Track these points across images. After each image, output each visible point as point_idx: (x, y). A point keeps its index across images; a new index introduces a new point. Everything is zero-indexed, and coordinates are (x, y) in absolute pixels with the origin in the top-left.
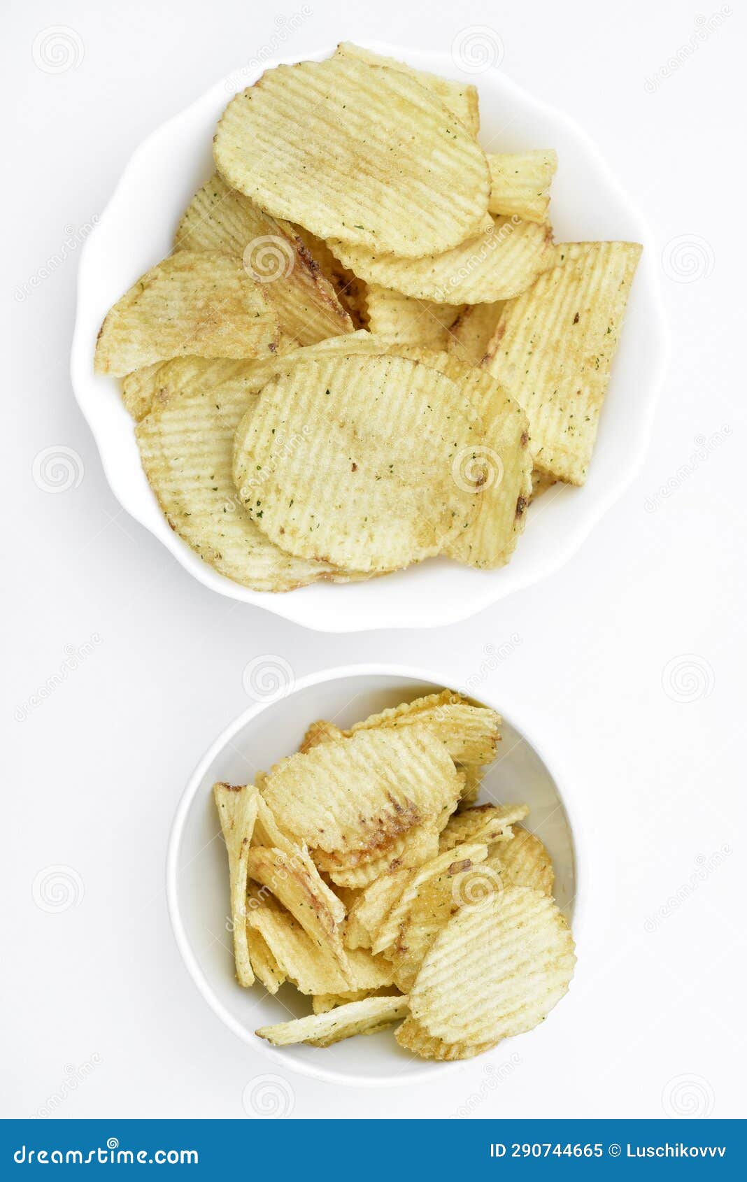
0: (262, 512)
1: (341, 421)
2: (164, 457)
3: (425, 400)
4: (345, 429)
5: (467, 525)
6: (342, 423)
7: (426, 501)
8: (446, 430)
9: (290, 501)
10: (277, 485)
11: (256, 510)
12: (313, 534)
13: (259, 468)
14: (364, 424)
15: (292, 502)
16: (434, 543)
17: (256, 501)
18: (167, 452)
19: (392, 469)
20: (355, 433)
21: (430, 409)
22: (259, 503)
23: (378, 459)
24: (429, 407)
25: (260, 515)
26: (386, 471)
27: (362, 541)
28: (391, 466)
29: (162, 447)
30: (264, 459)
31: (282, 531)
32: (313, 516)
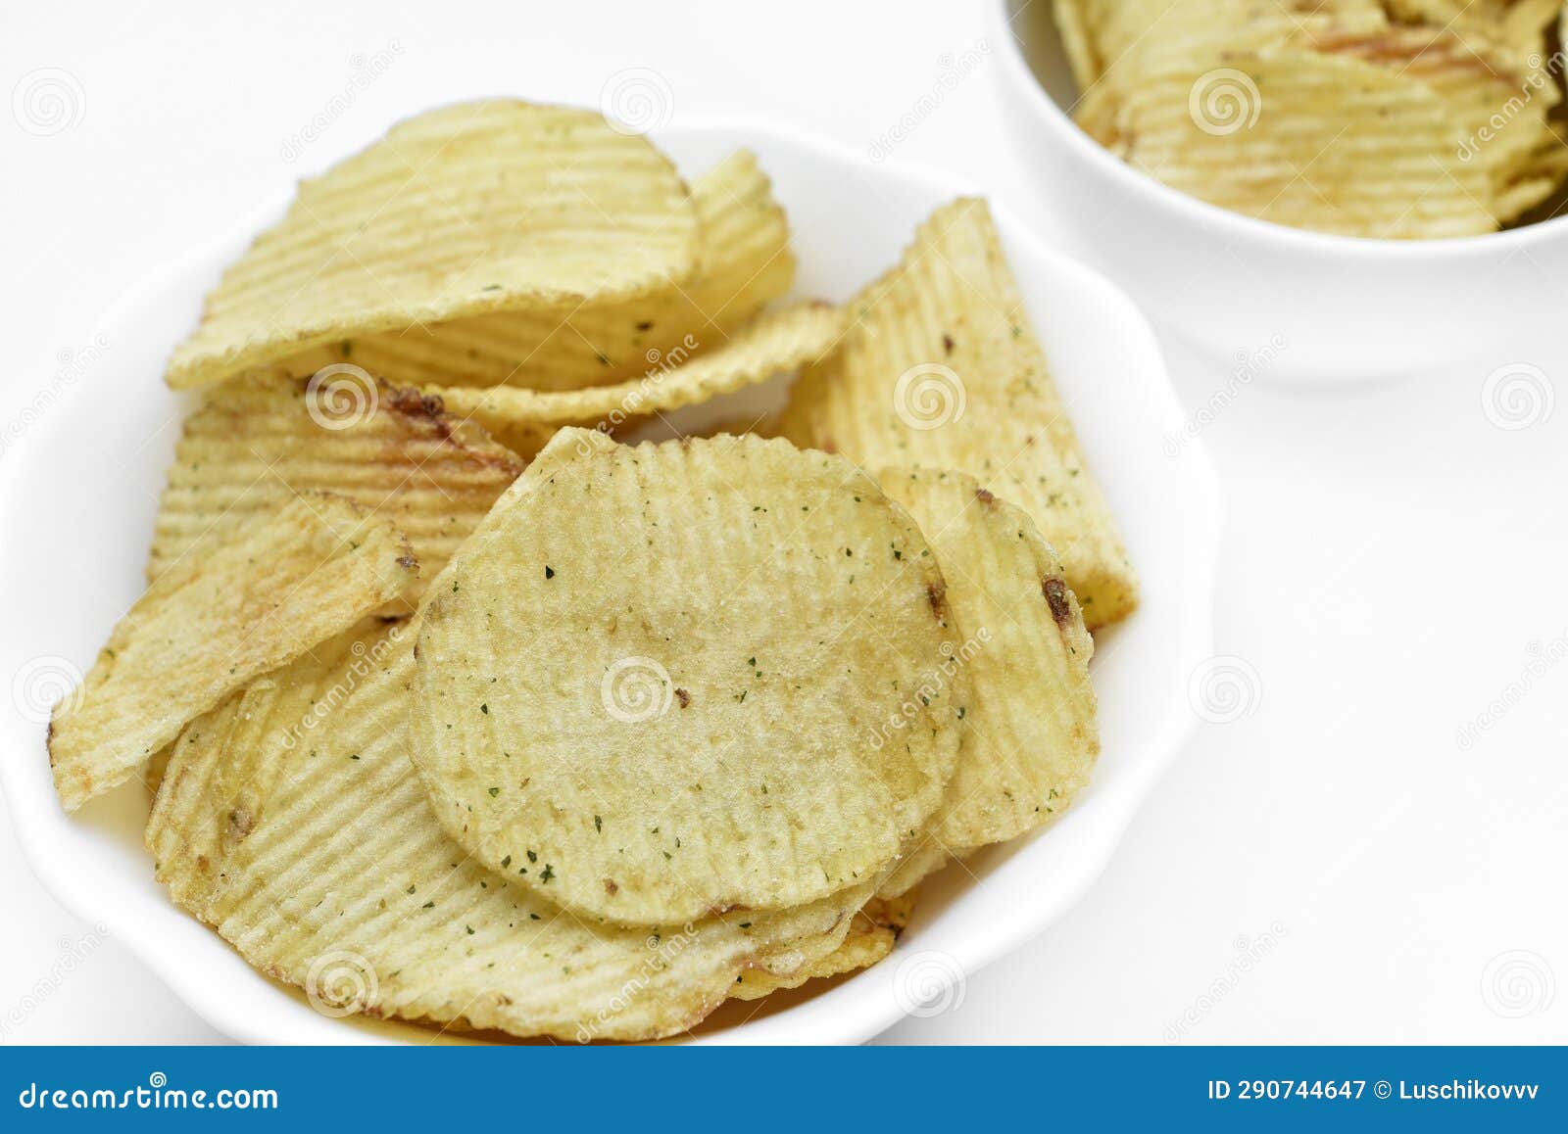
0: (548, 867)
1: (606, 619)
2: (291, 918)
3: (741, 503)
4: (623, 632)
5: (963, 711)
6: (610, 623)
7: (858, 700)
8: (813, 536)
9: (593, 823)
10: (550, 803)
11: (534, 872)
12: (675, 864)
13: (494, 791)
14: (652, 599)
15: (598, 821)
16: (921, 780)
17: (523, 854)
18: (291, 905)
19: (758, 668)
20: (646, 627)
21: (761, 511)
22: (532, 857)
23: (717, 661)
24: (757, 509)
25: (547, 875)
26: (747, 677)
27: (783, 837)
28: (753, 661)
29: (277, 903)
30: (495, 770)
31: (612, 888)
32: (656, 831)
